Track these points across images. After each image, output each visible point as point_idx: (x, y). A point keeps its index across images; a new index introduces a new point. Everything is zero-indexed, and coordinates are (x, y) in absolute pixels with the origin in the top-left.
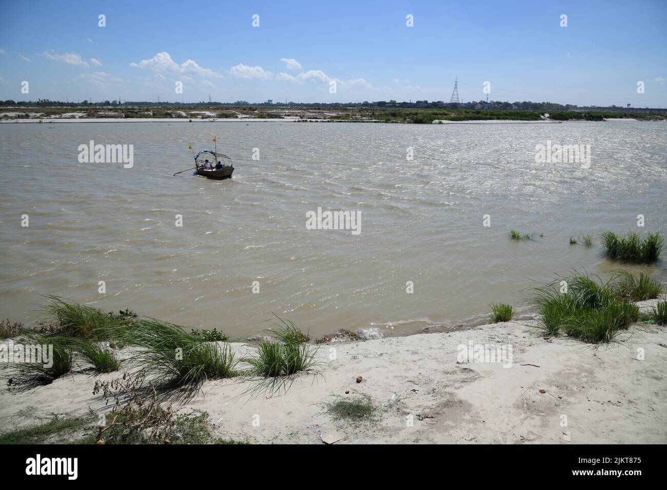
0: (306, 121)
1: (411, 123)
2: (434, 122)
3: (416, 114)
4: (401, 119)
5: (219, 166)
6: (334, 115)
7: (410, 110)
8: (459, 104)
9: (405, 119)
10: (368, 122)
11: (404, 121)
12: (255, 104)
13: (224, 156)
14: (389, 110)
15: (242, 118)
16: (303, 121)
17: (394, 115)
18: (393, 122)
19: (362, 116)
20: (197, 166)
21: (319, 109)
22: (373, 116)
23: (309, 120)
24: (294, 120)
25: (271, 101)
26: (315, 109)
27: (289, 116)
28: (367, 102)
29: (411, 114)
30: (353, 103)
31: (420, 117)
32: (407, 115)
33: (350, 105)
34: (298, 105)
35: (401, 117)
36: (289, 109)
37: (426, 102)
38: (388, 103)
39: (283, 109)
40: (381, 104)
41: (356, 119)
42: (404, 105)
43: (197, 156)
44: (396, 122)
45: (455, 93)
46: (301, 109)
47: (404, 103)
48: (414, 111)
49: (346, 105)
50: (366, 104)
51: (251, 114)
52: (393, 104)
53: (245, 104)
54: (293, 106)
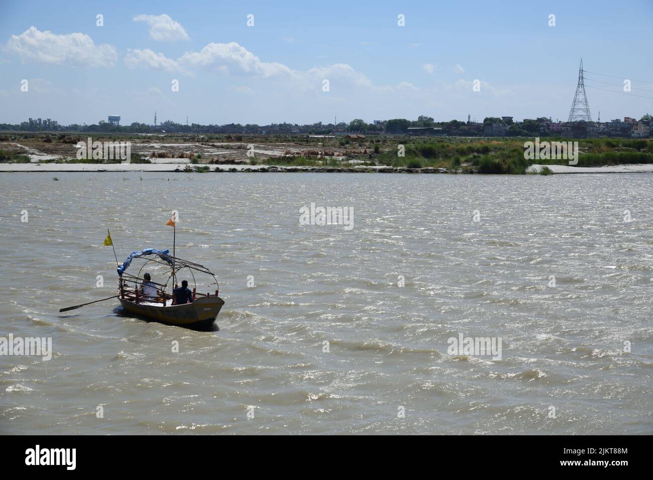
0: (206, 169)
1: (472, 173)
2: (530, 169)
3: (486, 150)
4: (448, 163)
5: (182, 293)
6: (278, 153)
7: (469, 142)
8: (591, 124)
9: (457, 162)
10: (363, 171)
11: (454, 168)
12: (75, 127)
13: (198, 267)
14: (421, 141)
15: (41, 162)
16: (200, 170)
17: (429, 153)
18: (426, 172)
19: (349, 156)
20: (123, 292)
21: (239, 139)
22: (376, 155)
23: (213, 167)
24: (174, 167)
25: (118, 119)
26: (229, 139)
27: (161, 156)
28: (360, 122)
29: (471, 150)
30: (325, 123)
31: (494, 157)
32: (462, 153)
33: (318, 129)
34: (186, 129)
35: (446, 157)
36: (162, 140)
37: (508, 120)
38: (414, 124)
39: (149, 139)
40: (397, 127)
41: (334, 163)
42: (454, 128)
43: (126, 265)
44: (435, 171)
45: (581, 97)
46: (192, 139)
47: (455, 122)
48: (478, 142)
49: (307, 129)
50: (358, 126)
51: (66, 152)
52: (426, 126)
53: (50, 126)
54: (171, 131)
